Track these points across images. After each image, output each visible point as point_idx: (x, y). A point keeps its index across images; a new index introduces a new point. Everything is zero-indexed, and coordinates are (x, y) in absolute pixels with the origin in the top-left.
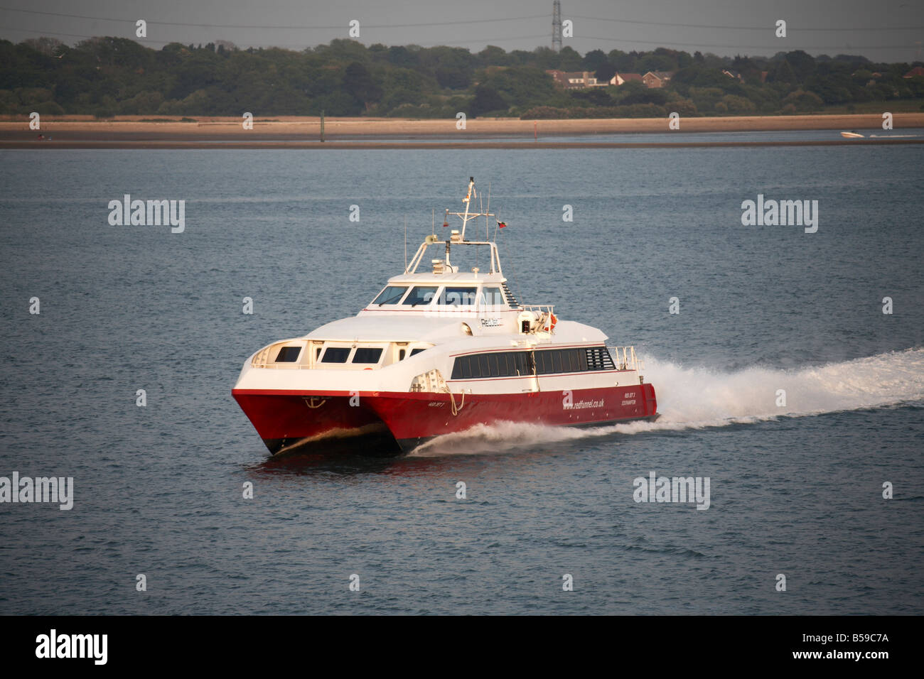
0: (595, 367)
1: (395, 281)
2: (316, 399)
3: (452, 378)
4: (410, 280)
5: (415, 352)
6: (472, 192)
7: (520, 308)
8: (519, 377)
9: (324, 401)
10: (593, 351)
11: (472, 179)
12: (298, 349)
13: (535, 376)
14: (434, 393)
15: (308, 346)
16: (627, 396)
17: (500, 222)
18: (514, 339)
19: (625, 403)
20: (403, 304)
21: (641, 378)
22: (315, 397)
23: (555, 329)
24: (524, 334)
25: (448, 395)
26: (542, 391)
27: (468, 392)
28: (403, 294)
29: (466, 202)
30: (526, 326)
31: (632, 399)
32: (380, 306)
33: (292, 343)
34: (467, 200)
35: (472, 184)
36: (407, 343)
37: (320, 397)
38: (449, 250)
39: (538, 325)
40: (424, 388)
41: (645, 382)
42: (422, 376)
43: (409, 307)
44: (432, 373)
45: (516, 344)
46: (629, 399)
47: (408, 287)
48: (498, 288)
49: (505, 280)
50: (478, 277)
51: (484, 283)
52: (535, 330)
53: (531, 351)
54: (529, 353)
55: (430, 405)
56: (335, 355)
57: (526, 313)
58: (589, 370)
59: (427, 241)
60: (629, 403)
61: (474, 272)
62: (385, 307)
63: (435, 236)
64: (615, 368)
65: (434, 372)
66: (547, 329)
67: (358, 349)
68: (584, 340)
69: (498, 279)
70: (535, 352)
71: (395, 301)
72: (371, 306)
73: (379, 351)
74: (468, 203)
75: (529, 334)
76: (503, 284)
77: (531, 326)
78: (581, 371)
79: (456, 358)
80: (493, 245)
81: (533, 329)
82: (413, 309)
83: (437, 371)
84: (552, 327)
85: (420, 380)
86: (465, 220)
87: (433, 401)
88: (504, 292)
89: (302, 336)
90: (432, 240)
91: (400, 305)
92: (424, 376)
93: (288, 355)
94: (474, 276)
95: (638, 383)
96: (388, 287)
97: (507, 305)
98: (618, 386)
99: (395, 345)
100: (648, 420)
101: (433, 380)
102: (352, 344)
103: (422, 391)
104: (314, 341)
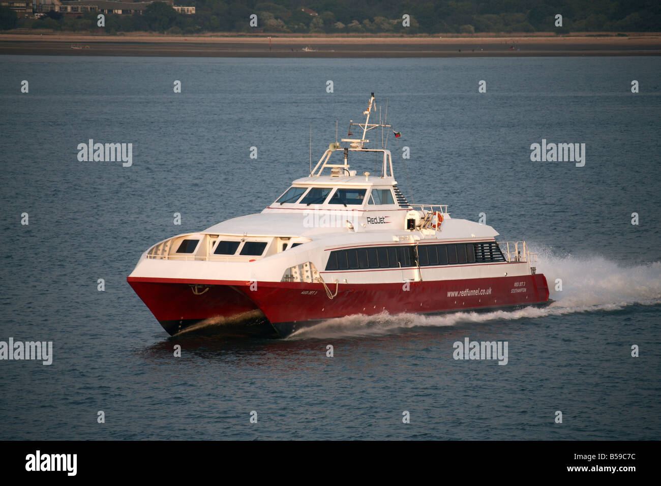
0: (484, 259)
1: (298, 183)
2: (200, 287)
3: (326, 270)
4: (311, 183)
5: (295, 245)
6: (373, 106)
7: (410, 208)
8: (400, 268)
9: (208, 289)
10: (482, 245)
11: (373, 94)
12: (196, 242)
13: (417, 267)
14: (307, 283)
15: (205, 239)
16: (516, 284)
17: (396, 133)
18: (397, 236)
19: (513, 291)
20: (301, 203)
21: (533, 269)
22: (199, 285)
23: (442, 227)
24: (409, 231)
25: (321, 285)
26: (423, 280)
27: (344, 282)
28: (302, 194)
29: (366, 115)
30: (411, 224)
31: (522, 287)
32: (281, 204)
33: (192, 236)
34: (367, 112)
35: (372, 98)
36: (289, 238)
37: (204, 285)
38: (347, 156)
39: (423, 223)
40: (297, 278)
41: (537, 273)
42: (295, 267)
43: (305, 205)
44: (306, 265)
45: (398, 240)
46: (518, 288)
47: (307, 188)
48: (389, 190)
49: (396, 183)
50: (368, 180)
51: (373, 186)
52: (422, 226)
53: (415, 246)
54: (413, 247)
55: (302, 293)
56: (226, 248)
57: (414, 212)
58: (477, 262)
59: (331, 148)
60: (519, 291)
61: (365, 176)
62: (286, 205)
63: (338, 144)
64: (505, 261)
65: (308, 264)
66: (434, 226)
67: (246, 243)
68: (473, 236)
69: (389, 182)
70: (419, 246)
71: (293, 201)
72: (275, 205)
73: (264, 244)
74: (369, 115)
75: (414, 230)
76: (394, 186)
77: (417, 223)
78: (468, 263)
79: (332, 252)
80: (387, 152)
81: (419, 226)
82: (308, 207)
83: (310, 263)
84: (439, 225)
85: (294, 270)
86: (365, 130)
87: (306, 290)
88: (395, 193)
89: (201, 230)
90: (335, 147)
91: (297, 204)
92: (297, 268)
93: (188, 247)
94: (365, 180)
95: (529, 273)
96: (291, 188)
97: (396, 205)
98: (507, 276)
99: (279, 239)
100: (540, 306)
101: (307, 271)
102: (242, 238)
103: (295, 280)
104: (210, 235)
